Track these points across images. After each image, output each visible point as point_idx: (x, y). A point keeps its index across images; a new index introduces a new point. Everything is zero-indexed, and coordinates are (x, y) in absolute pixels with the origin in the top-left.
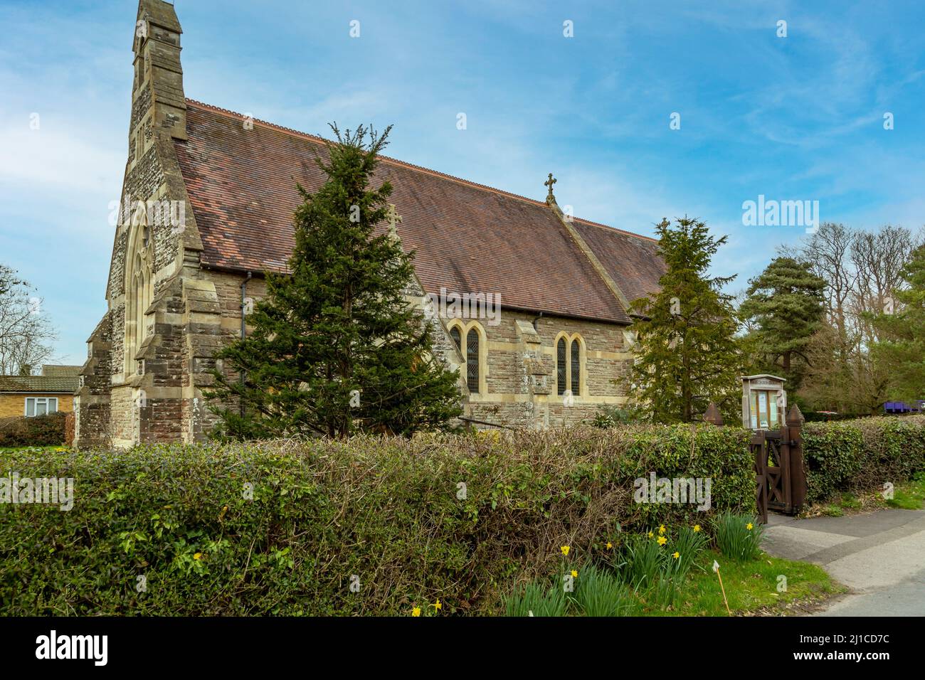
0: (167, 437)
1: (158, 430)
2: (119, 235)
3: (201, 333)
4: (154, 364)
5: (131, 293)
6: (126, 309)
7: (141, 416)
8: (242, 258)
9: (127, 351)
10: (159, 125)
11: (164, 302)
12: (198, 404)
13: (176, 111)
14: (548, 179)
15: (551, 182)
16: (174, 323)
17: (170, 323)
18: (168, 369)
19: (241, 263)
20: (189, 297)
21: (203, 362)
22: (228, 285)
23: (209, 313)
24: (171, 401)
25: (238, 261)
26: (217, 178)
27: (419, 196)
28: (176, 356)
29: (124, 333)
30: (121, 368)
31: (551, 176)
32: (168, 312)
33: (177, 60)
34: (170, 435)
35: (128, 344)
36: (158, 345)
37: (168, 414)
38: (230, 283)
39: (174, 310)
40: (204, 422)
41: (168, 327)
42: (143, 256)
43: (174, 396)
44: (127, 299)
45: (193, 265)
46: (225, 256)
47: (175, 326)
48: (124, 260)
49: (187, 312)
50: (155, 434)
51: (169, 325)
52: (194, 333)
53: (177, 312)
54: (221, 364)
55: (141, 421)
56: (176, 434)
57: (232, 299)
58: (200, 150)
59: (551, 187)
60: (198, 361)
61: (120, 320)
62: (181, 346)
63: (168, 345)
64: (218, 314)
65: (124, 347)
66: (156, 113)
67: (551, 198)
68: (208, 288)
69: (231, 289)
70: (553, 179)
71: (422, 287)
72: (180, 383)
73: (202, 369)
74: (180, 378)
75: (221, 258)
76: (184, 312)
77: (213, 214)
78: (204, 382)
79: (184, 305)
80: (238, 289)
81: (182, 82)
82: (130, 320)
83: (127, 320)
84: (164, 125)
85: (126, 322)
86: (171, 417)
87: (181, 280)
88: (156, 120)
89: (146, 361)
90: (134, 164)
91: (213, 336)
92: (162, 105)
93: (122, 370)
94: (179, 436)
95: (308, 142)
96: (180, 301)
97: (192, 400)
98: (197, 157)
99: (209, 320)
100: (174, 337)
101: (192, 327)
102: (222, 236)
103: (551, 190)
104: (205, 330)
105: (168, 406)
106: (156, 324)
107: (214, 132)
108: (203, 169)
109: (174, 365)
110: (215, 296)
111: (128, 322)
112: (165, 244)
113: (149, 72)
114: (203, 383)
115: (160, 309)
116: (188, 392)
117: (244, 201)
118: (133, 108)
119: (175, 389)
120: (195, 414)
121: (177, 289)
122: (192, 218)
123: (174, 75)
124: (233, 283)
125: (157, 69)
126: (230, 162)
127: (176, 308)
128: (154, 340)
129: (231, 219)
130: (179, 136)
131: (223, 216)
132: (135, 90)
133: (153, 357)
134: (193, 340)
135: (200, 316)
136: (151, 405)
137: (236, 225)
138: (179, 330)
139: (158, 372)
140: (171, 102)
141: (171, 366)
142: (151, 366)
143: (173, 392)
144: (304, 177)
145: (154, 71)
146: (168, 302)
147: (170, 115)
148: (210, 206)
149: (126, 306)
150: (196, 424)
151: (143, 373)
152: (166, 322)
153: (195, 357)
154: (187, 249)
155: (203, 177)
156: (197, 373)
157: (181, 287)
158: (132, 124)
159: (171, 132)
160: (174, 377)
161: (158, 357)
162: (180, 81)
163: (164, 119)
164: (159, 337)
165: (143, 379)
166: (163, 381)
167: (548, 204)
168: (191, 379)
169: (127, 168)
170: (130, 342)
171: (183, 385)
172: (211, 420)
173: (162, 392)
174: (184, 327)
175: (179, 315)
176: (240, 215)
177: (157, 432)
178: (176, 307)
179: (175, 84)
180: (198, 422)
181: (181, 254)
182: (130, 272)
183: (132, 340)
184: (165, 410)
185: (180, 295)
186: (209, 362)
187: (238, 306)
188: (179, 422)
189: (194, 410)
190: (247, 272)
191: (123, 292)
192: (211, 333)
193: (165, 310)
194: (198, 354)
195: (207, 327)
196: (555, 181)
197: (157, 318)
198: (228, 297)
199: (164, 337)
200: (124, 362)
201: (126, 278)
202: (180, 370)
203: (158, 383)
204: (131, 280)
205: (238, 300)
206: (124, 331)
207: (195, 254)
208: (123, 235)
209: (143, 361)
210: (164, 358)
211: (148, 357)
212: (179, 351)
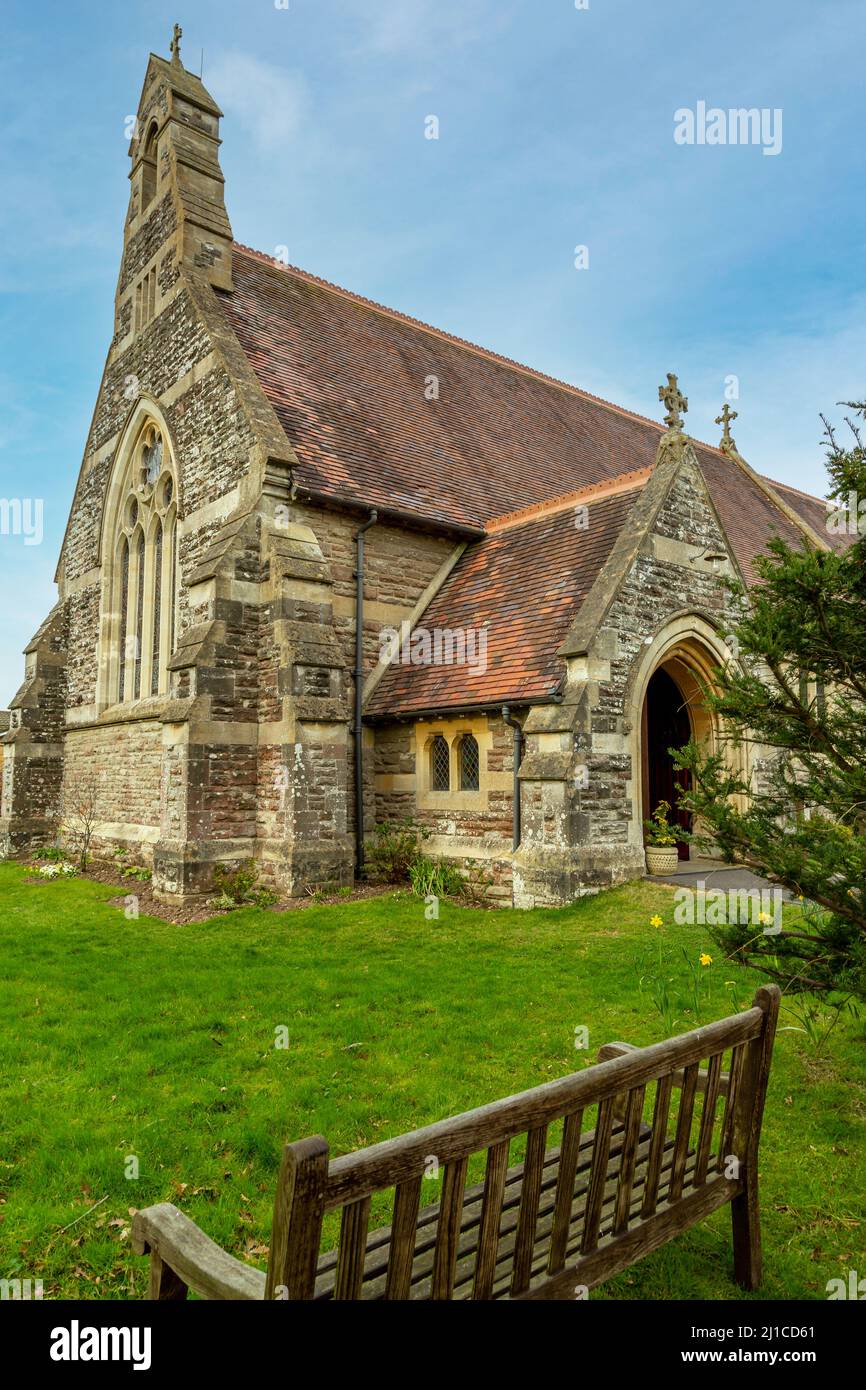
0: (232, 820)
1: (218, 805)
2: (89, 469)
3: (302, 619)
4: (213, 677)
5: (112, 565)
6: (102, 593)
7: (189, 778)
8: (357, 486)
9: (102, 666)
10: (190, 261)
11: (230, 560)
12: (302, 756)
13: (217, 241)
14: (721, 414)
15: (727, 417)
16: (246, 600)
17: (240, 599)
18: (236, 688)
19: (358, 495)
20: (278, 550)
21: (308, 674)
22: (335, 535)
23: (313, 581)
24: (241, 749)
25: (352, 492)
26: (288, 356)
27: (565, 420)
28: (249, 663)
29: (97, 635)
30: (90, 696)
31: (726, 407)
32: (238, 579)
33: (213, 161)
34: (238, 815)
35: (105, 654)
36: (219, 642)
37: (235, 774)
38: (337, 530)
39: (246, 575)
40: (312, 791)
41: (237, 608)
42: (142, 498)
43: (245, 741)
44: (105, 575)
45: (278, 493)
46: (331, 481)
47: (249, 606)
48: (101, 510)
49: (273, 578)
50: (213, 814)
51: (238, 604)
52: (288, 617)
53: (251, 580)
54: (338, 680)
55: (189, 788)
56: (248, 814)
57: (340, 560)
58: (254, 312)
59: (727, 425)
60: (301, 671)
61: (89, 614)
62: (257, 645)
63: (236, 641)
64: (328, 584)
65: (98, 659)
66: (185, 239)
67: (729, 443)
68: (306, 536)
69: (338, 542)
70: (730, 412)
71: (725, 534)
72: (256, 715)
73: (308, 688)
74: (255, 706)
75: (325, 483)
76: (267, 579)
77: (296, 411)
78: (314, 712)
79: (267, 565)
80: (350, 543)
81: (222, 195)
82: (110, 611)
83: (105, 612)
84: (198, 262)
85: (102, 616)
86: (240, 781)
87: (259, 520)
88: (185, 253)
89: (199, 673)
90: (126, 343)
91: (321, 625)
92: (195, 227)
93: (93, 699)
94: (253, 819)
95: (398, 323)
96: (257, 559)
97: (291, 747)
98: (251, 321)
99: (314, 596)
100: (246, 627)
101: (284, 608)
102: (317, 447)
103: (727, 430)
104: (308, 614)
105: (236, 759)
106: (218, 600)
107: (267, 289)
108: (264, 341)
109: (246, 680)
110: (318, 551)
111: (107, 615)
112: (210, 462)
113: (168, 178)
114: (311, 715)
115: (223, 573)
116: (277, 733)
117: (334, 397)
118: (128, 249)
119: (246, 727)
120: (297, 774)
121: (252, 536)
122: (269, 410)
123: (211, 182)
124: (343, 530)
125: (185, 169)
126: (300, 335)
127: (251, 571)
128: (212, 631)
129: (324, 421)
130: (222, 284)
131: (313, 418)
132: (132, 217)
133: (212, 664)
134: (291, 630)
135: (299, 586)
136: (207, 757)
137: (333, 432)
138: (256, 614)
139: (220, 693)
140: (209, 224)
141: (242, 682)
142: (208, 681)
143: (242, 732)
144: (408, 373)
145: (179, 172)
146: (238, 560)
147: (208, 246)
148: (287, 397)
149: (103, 588)
150: (298, 794)
151: (192, 694)
152: (233, 598)
153: (297, 664)
154: (273, 462)
155: (267, 352)
156: (299, 695)
157: (259, 534)
158: (124, 276)
159: (209, 276)
160: (246, 704)
161: (219, 665)
162: (220, 193)
163: (199, 251)
164: (222, 625)
165: (194, 706)
166: (227, 710)
167: (724, 451)
168: (286, 707)
169: (110, 354)
170: (109, 650)
171: (261, 719)
172: (323, 788)
173: (225, 732)
174: (265, 607)
175: (254, 585)
176: (335, 417)
177: (216, 809)
178: (252, 569)
179: (213, 197)
180: (302, 791)
181: (257, 471)
182: (112, 530)
183: (112, 648)
184: (231, 767)
185: (257, 548)
186: (319, 675)
187: (349, 575)
188: (253, 791)
189: (295, 768)
190: (370, 510)
191: (97, 563)
192: (317, 621)
193: (230, 574)
194: (301, 658)
195: (311, 608)
196: (735, 415)
197: (218, 589)
198: (335, 556)
199: (229, 625)
200: (97, 686)
201: (104, 541)
202: (255, 690)
203: (219, 715)
204: (113, 544)
205: (349, 562)
206: (100, 632)
207: (283, 473)
208: (98, 468)
209: (193, 674)
210: (229, 666)
211: (202, 663)
212: (255, 654)
